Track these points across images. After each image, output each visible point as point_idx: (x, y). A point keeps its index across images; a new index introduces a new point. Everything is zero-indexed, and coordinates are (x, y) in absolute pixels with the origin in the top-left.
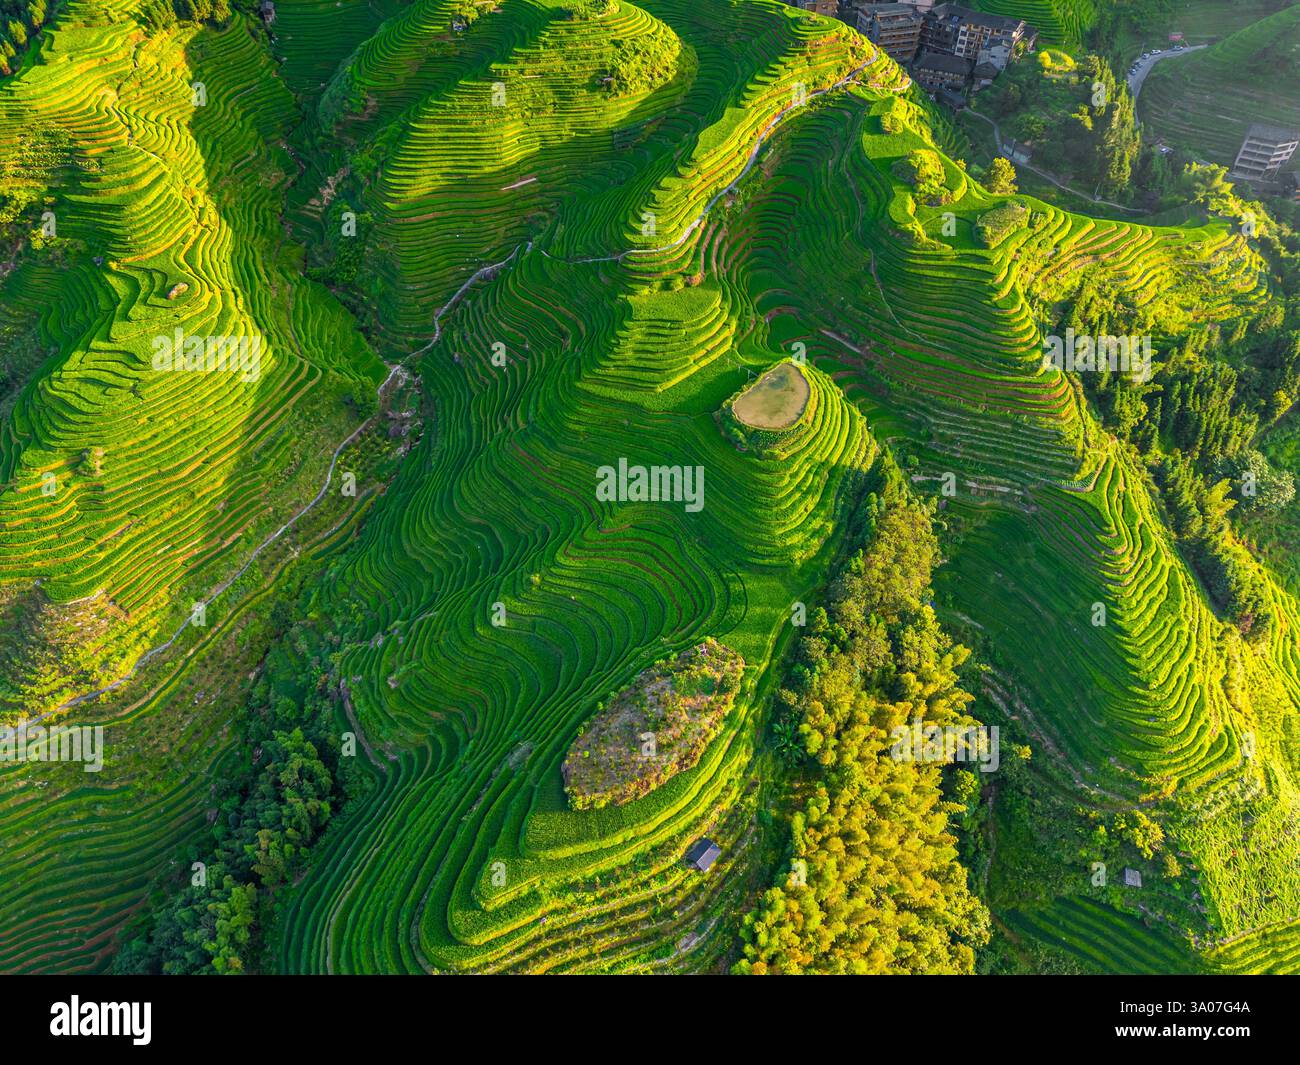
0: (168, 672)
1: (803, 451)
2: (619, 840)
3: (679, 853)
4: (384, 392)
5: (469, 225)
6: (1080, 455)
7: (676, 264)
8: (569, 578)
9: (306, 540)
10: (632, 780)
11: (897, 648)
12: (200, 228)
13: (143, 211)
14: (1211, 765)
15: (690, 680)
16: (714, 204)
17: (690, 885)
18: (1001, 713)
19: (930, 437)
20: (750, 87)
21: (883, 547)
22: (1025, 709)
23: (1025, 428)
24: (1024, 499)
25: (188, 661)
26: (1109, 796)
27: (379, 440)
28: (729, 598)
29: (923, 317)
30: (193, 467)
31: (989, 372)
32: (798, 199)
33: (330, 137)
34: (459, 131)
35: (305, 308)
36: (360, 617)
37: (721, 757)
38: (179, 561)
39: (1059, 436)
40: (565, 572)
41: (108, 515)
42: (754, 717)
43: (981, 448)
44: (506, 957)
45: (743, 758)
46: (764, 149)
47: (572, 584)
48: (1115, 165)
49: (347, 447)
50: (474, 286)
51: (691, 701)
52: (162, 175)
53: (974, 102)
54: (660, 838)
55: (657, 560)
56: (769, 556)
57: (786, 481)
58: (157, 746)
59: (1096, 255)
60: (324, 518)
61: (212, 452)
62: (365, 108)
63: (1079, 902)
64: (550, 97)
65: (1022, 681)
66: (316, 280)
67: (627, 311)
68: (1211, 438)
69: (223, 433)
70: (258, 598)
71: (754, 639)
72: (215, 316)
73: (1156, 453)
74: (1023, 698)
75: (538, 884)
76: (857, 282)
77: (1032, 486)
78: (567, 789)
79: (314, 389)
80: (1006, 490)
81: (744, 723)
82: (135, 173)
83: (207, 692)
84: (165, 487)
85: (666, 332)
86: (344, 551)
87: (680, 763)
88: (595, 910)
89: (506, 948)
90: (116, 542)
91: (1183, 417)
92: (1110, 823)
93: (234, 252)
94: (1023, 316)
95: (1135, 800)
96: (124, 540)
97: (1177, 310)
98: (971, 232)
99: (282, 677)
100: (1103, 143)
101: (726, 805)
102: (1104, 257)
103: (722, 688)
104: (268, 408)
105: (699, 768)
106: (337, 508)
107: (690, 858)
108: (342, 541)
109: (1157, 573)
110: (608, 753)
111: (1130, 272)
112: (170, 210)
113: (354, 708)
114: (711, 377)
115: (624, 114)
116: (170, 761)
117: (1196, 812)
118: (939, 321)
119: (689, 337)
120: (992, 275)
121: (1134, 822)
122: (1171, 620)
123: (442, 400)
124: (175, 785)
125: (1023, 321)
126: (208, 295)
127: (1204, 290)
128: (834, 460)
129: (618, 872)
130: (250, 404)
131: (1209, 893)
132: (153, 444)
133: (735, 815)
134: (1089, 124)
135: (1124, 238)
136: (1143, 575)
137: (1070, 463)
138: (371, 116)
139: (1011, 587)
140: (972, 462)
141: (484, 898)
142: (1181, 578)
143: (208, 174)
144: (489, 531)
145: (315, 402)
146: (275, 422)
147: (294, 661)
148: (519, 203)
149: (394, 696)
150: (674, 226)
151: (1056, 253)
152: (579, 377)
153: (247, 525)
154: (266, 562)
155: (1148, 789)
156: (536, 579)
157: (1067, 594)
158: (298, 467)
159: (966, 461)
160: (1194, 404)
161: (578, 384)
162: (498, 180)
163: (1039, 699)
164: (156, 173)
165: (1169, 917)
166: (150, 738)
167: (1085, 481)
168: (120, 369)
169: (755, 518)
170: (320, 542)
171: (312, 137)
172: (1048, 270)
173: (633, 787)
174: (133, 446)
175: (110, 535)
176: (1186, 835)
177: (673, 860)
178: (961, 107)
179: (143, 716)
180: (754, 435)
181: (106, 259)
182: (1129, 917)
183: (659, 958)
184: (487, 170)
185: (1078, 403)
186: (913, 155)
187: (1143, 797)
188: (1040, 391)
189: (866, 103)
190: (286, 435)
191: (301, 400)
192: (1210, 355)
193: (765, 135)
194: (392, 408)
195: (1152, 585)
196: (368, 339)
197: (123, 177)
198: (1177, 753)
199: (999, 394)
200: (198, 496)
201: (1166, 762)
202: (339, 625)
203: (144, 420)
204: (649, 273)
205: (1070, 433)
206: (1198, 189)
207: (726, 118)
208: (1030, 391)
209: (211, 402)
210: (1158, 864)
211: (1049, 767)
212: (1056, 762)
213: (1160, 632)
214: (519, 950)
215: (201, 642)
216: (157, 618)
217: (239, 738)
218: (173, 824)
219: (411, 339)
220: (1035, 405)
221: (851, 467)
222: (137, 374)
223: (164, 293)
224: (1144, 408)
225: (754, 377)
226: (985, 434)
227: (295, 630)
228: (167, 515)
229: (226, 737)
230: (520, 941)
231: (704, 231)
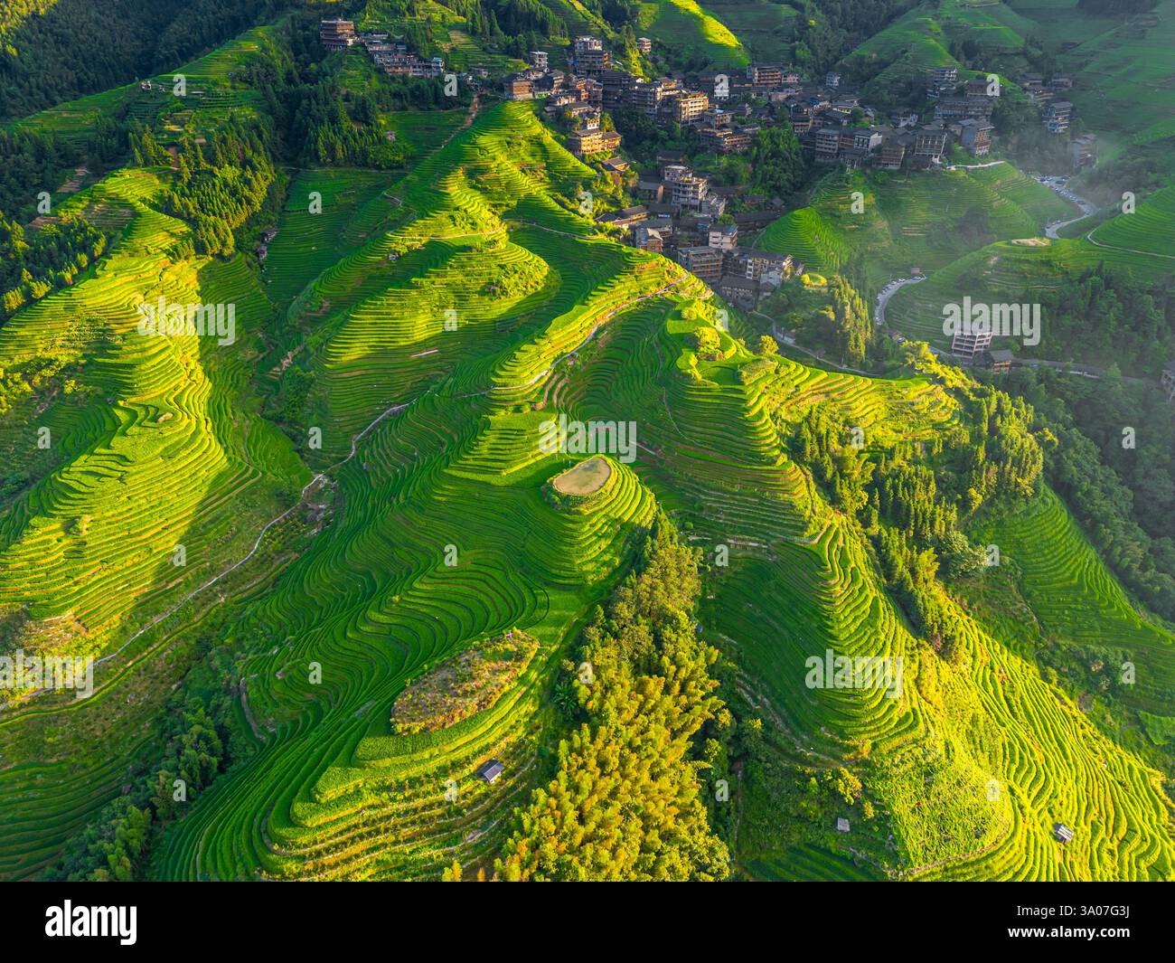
0: (109, 676)
1: (601, 510)
2: (427, 755)
3: (472, 768)
4: (307, 491)
5: (385, 380)
6: (807, 519)
7: (524, 397)
8: (421, 598)
9: (232, 589)
10: (442, 714)
11: (658, 641)
12: (189, 381)
13: (149, 369)
14: (899, 734)
15: (495, 652)
16: (559, 363)
17: (478, 792)
18: (748, 705)
19: (701, 509)
20: (593, 293)
21: (651, 570)
22: (765, 700)
23: (768, 501)
24: (769, 551)
25: (126, 669)
26: (821, 757)
27: (299, 524)
28: (536, 605)
29: (698, 429)
30: (155, 531)
31: (743, 463)
32: (621, 361)
33: (294, 327)
34: (384, 319)
35: (258, 436)
36: (263, 639)
37: (512, 703)
38: (132, 596)
39: (793, 507)
40: (417, 594)
41: (86, 562)
42: (542, 681)
43: (738, 516)
44: (330, 838)
45: (529, 707)
46: (600, 330)
47: (423, 602)
48: (853, 343)
49: (274, 526)
50: (384, 420)
51: (493, 664)
52: (168, 347)
53: (759, 307)
54: (460, 755)
55: (488, 585)
56: (569, 578)
57: (587, 527)
58: (93, 730)
59: (827, 394)
60: (248, 574)
61: (170, 522)
62: (321, 308)
63: (806, 849)
64: (452, 298)
65: (764, 679)
66: (269, 419)
67: (487, 424)
68: (921, 519)
69: (181, 510)
70: (188, 629)
71: (549, 630)
72: (189, 434)
73: (876, 528)
74: (764, 692)
75: (361, 785)
76: (654, 408)
77: (774, 541)
78: (392, 720)
79: (255, 484)
80: (756, 545)
81: (534, 683)
82: (147, 345)
83: (138, 695)
84: (131, 545)
85: (513, 437)
86: (260, 599)
87: (479, 705)
88: (403, 806)
89: (332, 831)
90: (88, 580)
91: (897, 504)
92: (819, 776)
93: (211, 398)
94: (767, 427)
95: (839, 758)
96: (94, 579)
97: (890, 432)
98: (732, 374)
99: (197, 686)
100: (841, 328)
101: (513, 738)
102: (834, 395)
103: (519, 656)
104: (217, 495)
105: (493, 710)
106: (258, 568)
107: (480, 774)
108: (261, 591)
109: (861, 599)
110: (427, 697)
111: (853, 406)
112: (169, 369)
113: (248, 698)
114: (544, 465)
115: (504, 310)
116: (101, 742)
117: (887, 768)
118: (708, 431)
119: (529, 441)
120: (745, 401)
121: (838, 775)
122: (870, 631)
123: (350, 495)
124: (102, 762)
125: (767, 430)
126: (186, 421)
127: (911, 420)
128: (626, 519)
129: (423, 778)
130: (204, 491)
131: (899, 832)
132: (128, 515)
133: (520, 746)
134: (832, 316)
135: (848, 384)
136: (851, 600)
137: (800, 524)
138: (325, 312)
139: (758, 613)
140: (731, 526)
141: (319, 793)
142: (882, 605)
143: (200, 350)
144: (368, 574)
145: (253, 493)
146: (221, 504)
147: (208, 674)
148: (423, 366)
149: (279, 685)
150: (527, 373)
151: (797, 391)
152: (447, 466)
153: (188, 574)
154: (199, 603)
155: (848, 749)
156: (396, 598)
157: (795, 614)
158: (234, 535)
159: (727, 524)
160: (903, 494)
161: (445, 471)
162: (409, 350)
163: (773, 690)
164: (163, 345)
165: (871, 854)
166: (89, 724)
167: (812, 537)
168: (114, 465)
169: (561, 552)
170: (242, 592)
171: (281, 328)
172: (790, 401)
173: (442, 718)
174: (113, 516)
175: (84, 575)
176: (879, 786)
177: (466, 772)
178: (750, 310)
179: (86, 706)
180: (566, 499)
181: (117, 398)
182: (843, 859)
183: (449, 845)
184: (402, 344)
185: (808, 486)
186: (698, 331)
187: (846, 756)
188: (778, 475)
189: (675, 303)
190: (228, 514)
191: (243, 491)
192: (915, 461)
193: (601, 323)
194: (312, 502)
195: (857, 607)
196: (302, 457)
197: (139, 347)
198: (871, 723)
199: (750, 478)
200: (155, 551)
201: (862, 729)
202: (247, 647)
203: (124, 498)
204: (506, 401)
205: (799, 504)
206: (908, 356)
207: (574, 311)
208: (771, 475)
209: (176, 488)
210: (858, 809)
211: (778, 738)
212: (782, 735)
213: (862, 638)
214: (341, 833)
215: (138, 657)
216: (109, 636)
217: (156, 733)
218: (94, 794)
219: (333, 455)
220: (774, 485)
221: (639, 525)
222: (125, 469)
223: (155, 419)
224: (865, 496)
225: (573, 466)
226: (741, 506)
227: (213, 652)
228: (129, 563)
229: (146, 730)
230: (343, 826)
231: (550, 379)
